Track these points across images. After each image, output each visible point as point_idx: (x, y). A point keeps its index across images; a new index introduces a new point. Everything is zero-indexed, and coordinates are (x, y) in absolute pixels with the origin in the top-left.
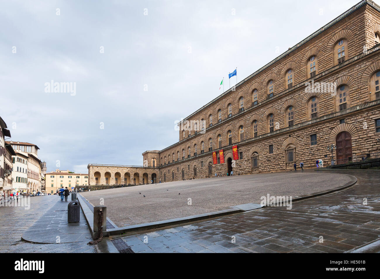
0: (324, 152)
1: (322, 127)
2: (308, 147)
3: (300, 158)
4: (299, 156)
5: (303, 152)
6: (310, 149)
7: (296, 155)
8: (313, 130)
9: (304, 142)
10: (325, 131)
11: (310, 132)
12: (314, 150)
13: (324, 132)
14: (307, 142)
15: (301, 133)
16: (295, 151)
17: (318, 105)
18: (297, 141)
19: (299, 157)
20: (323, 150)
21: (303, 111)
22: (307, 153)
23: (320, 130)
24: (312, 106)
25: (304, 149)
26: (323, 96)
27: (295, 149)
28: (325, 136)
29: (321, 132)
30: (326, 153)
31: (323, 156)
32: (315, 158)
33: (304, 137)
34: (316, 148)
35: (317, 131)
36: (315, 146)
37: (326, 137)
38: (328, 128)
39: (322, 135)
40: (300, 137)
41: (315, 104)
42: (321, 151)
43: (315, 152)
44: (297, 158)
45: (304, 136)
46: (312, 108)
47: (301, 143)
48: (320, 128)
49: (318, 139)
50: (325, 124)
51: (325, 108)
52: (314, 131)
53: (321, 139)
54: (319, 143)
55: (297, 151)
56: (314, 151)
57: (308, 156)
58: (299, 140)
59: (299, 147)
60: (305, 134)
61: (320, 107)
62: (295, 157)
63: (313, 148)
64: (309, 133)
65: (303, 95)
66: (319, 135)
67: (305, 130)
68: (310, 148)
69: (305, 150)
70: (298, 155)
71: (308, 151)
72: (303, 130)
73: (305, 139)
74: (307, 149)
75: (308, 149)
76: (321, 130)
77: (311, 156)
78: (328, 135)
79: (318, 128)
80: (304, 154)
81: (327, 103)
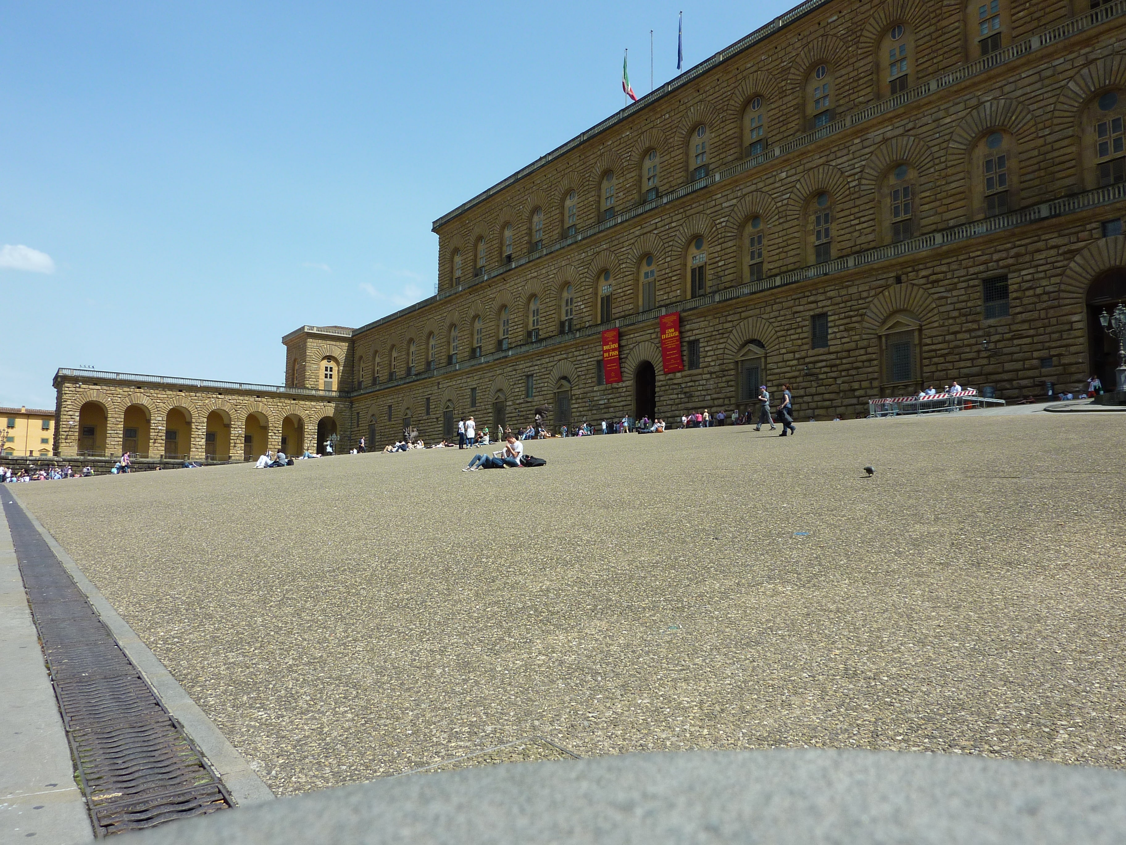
0: (1039, 346)
1: (1031, 248)
2: (975, 326)
3: (940, 367)
4: (935, 360)
5: (952, 345)
6: (980, 333)
7: (925, 355)
8: (996, 257)
9: (957, 306)
10: (1041, 262)
11: (982, 268)
12: (998, 337)
13: (1041, 269)
14: (969, 304)
15: (944, 268)
16: (921, 339)
17: (1012, 164)
18: (928, 302)
19: (936, 364)
20: (1032, 336)
21: (953, 185)
22: (968, 349)
23: (1021, 260)
24: (988, 164)
25: (955, 333)
26: (1033, 129)
27: (920, 330)
28: (1044, 283)
29: (1028, 265)
30: (1049, 348)
31: (1035, 362)
32: (1000, 370)
33: (956, 284)
34: (1006, 329)
35: (1010, 261)
36: (1003, 323)
37: (1047, 289)
38: (1053, 252)
39: (1029, 277)
40: (941, 283)
41: (1001, 160)
42: (1028, 340)
43: (1000, 345)
44: (926, 369)
45: (956, 280)
46: (989, 175)
47: (942, 309)
48: (1022, 250)
49: (1015, 295)
50: (1043, 237)
51: (1042, 173)
52: (997, 261)
53: (1028, 293)
54: (1019, 309)
55: (928, 341)
56: (999, 341)
57: (972, 359)
58: (936, 296)
59: (936, 324)
60: (963, 272)
61: (1023, 171)
62: (918, 366)
63: (992, 330)
64: (976, 269)
65: (954, 124)
66: (1019, 280)
67: (961, 258)
68: (979, 329)
69: (960, 336)
70: (933, 354)
71: (973, 341)
72: (954, 259)
73: (963, 292)
74: (969, 331)
75: (973, 334)
76: (1027, 258)
77: (985, 361)
78: (1053, 280)
79: (1012, 252)
80: (956, 351)
81: (1048, 156)
